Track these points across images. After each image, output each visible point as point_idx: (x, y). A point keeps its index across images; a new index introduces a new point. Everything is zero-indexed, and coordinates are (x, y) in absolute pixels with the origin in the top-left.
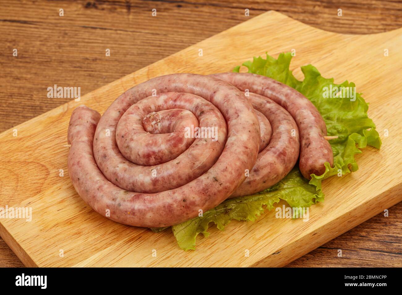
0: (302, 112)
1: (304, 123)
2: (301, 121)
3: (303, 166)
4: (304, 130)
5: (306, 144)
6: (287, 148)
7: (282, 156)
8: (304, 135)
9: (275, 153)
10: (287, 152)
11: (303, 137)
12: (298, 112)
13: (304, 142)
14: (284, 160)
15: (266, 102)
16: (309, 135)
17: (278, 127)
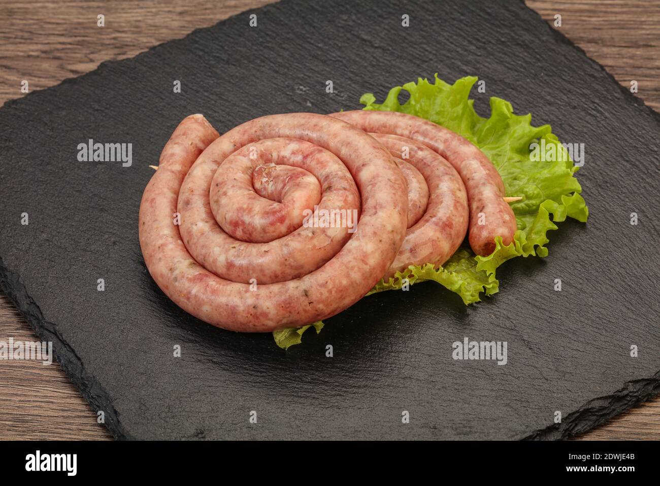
0: (470, 164)
1: (473, 179)
2: (468, 176)
3: (476, 237)
4: (474, 188)
5: (478, 208)
6: (454, 218)
7: (448, 229)
8: (474, 195)
9: (437, 224)
10: (454, 222)
11: (474, 198)
12: (464, 163)
13: (475, 205)
14: (450, 234)
15: (416, 148)
16: (482, 195)
17: (438, 186)
